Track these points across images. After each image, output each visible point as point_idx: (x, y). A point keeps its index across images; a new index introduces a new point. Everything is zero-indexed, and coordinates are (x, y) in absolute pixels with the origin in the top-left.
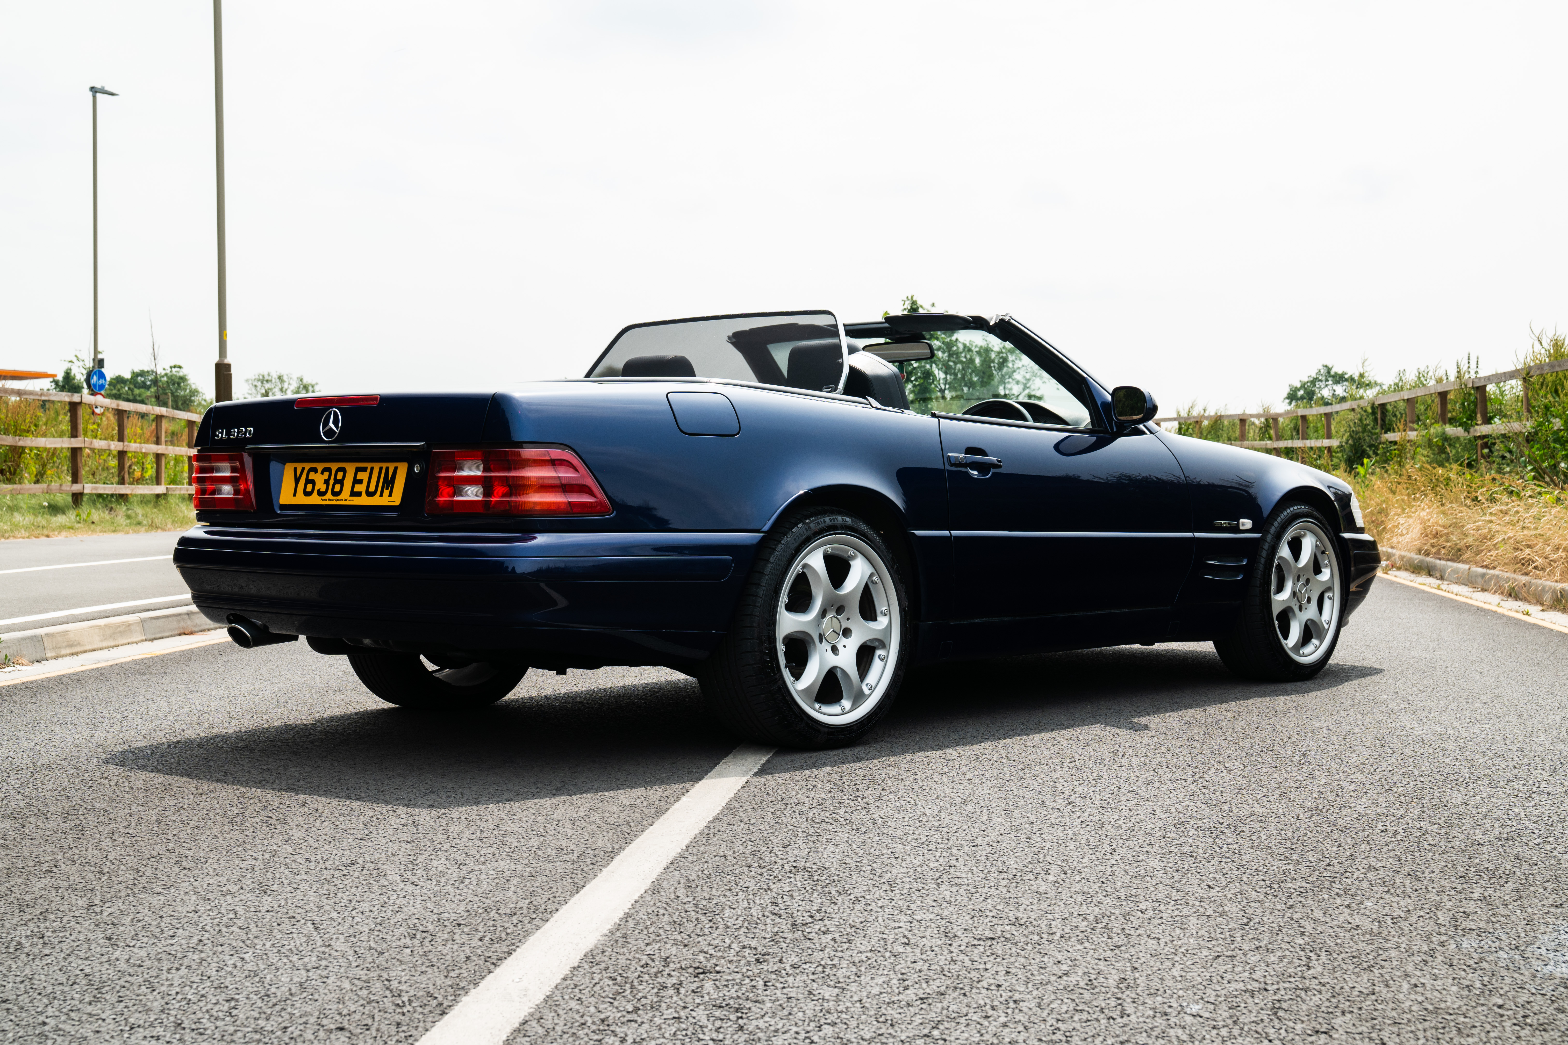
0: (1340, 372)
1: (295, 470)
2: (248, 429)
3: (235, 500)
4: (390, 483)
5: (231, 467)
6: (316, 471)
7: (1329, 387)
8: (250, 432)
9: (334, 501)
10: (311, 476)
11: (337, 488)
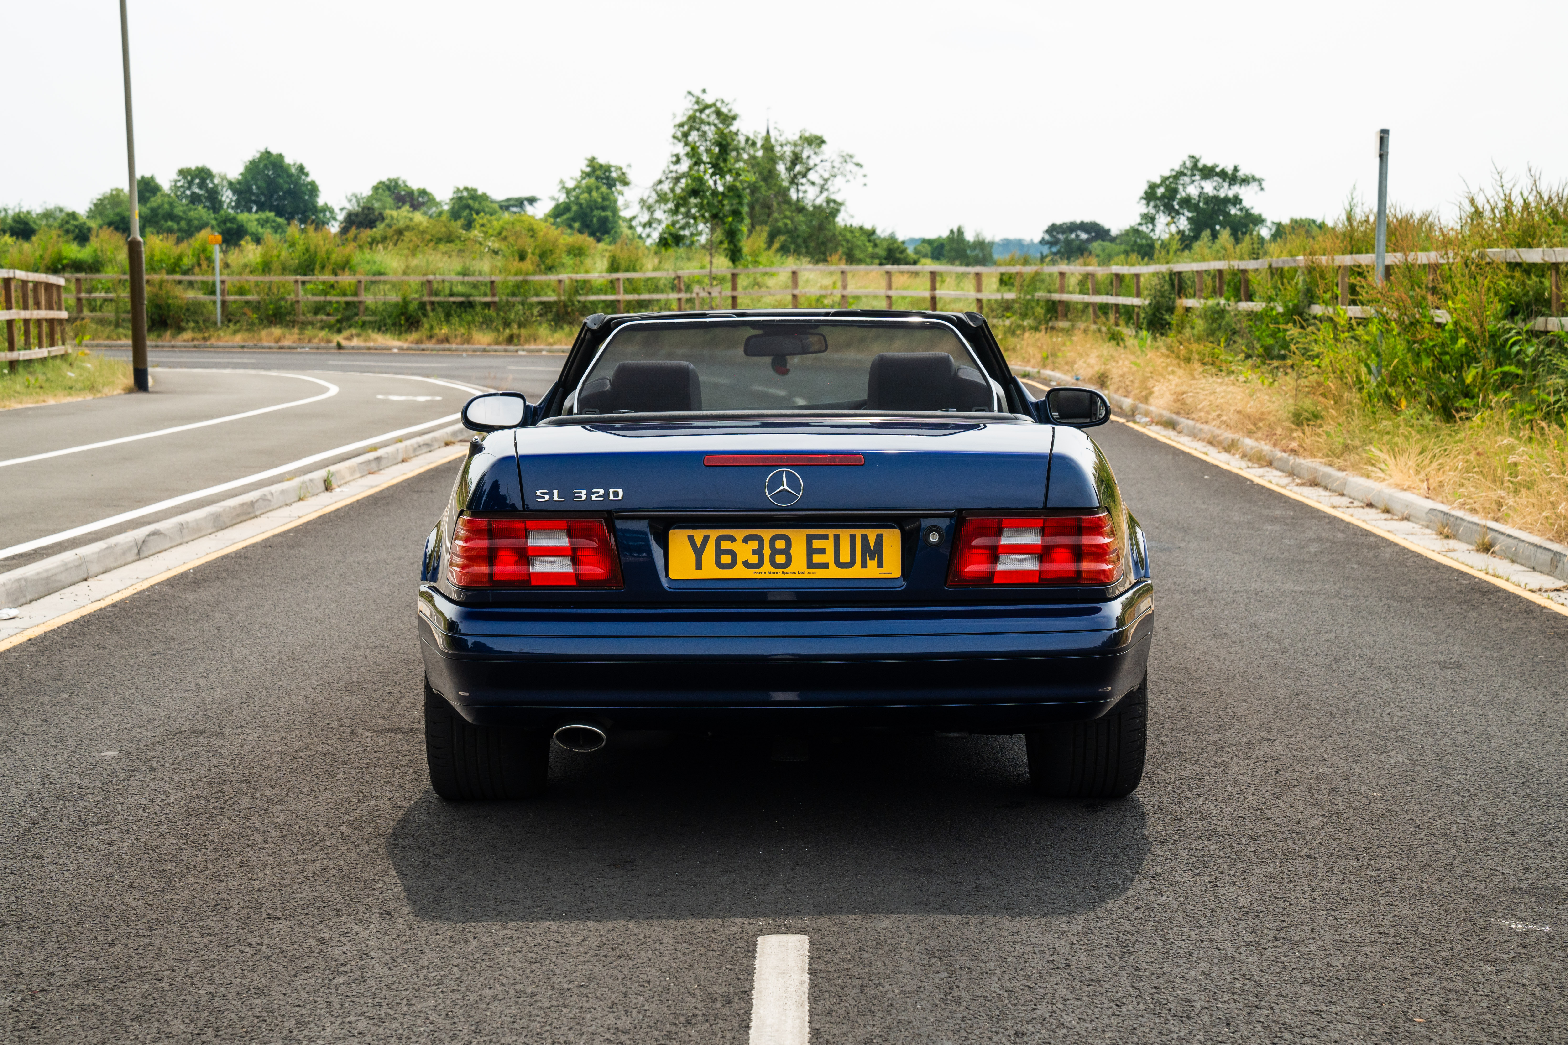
0: (1210, 164)
1: (691, 538)
2: (611, 491)
3: (577, 575)
4: (875, 552)
5: (570, 535)
6: (732, 539)
7: (1196, 183)
8: (616, 494)
9: (780, 574)
10: (725, 545)
11: (781, 559)
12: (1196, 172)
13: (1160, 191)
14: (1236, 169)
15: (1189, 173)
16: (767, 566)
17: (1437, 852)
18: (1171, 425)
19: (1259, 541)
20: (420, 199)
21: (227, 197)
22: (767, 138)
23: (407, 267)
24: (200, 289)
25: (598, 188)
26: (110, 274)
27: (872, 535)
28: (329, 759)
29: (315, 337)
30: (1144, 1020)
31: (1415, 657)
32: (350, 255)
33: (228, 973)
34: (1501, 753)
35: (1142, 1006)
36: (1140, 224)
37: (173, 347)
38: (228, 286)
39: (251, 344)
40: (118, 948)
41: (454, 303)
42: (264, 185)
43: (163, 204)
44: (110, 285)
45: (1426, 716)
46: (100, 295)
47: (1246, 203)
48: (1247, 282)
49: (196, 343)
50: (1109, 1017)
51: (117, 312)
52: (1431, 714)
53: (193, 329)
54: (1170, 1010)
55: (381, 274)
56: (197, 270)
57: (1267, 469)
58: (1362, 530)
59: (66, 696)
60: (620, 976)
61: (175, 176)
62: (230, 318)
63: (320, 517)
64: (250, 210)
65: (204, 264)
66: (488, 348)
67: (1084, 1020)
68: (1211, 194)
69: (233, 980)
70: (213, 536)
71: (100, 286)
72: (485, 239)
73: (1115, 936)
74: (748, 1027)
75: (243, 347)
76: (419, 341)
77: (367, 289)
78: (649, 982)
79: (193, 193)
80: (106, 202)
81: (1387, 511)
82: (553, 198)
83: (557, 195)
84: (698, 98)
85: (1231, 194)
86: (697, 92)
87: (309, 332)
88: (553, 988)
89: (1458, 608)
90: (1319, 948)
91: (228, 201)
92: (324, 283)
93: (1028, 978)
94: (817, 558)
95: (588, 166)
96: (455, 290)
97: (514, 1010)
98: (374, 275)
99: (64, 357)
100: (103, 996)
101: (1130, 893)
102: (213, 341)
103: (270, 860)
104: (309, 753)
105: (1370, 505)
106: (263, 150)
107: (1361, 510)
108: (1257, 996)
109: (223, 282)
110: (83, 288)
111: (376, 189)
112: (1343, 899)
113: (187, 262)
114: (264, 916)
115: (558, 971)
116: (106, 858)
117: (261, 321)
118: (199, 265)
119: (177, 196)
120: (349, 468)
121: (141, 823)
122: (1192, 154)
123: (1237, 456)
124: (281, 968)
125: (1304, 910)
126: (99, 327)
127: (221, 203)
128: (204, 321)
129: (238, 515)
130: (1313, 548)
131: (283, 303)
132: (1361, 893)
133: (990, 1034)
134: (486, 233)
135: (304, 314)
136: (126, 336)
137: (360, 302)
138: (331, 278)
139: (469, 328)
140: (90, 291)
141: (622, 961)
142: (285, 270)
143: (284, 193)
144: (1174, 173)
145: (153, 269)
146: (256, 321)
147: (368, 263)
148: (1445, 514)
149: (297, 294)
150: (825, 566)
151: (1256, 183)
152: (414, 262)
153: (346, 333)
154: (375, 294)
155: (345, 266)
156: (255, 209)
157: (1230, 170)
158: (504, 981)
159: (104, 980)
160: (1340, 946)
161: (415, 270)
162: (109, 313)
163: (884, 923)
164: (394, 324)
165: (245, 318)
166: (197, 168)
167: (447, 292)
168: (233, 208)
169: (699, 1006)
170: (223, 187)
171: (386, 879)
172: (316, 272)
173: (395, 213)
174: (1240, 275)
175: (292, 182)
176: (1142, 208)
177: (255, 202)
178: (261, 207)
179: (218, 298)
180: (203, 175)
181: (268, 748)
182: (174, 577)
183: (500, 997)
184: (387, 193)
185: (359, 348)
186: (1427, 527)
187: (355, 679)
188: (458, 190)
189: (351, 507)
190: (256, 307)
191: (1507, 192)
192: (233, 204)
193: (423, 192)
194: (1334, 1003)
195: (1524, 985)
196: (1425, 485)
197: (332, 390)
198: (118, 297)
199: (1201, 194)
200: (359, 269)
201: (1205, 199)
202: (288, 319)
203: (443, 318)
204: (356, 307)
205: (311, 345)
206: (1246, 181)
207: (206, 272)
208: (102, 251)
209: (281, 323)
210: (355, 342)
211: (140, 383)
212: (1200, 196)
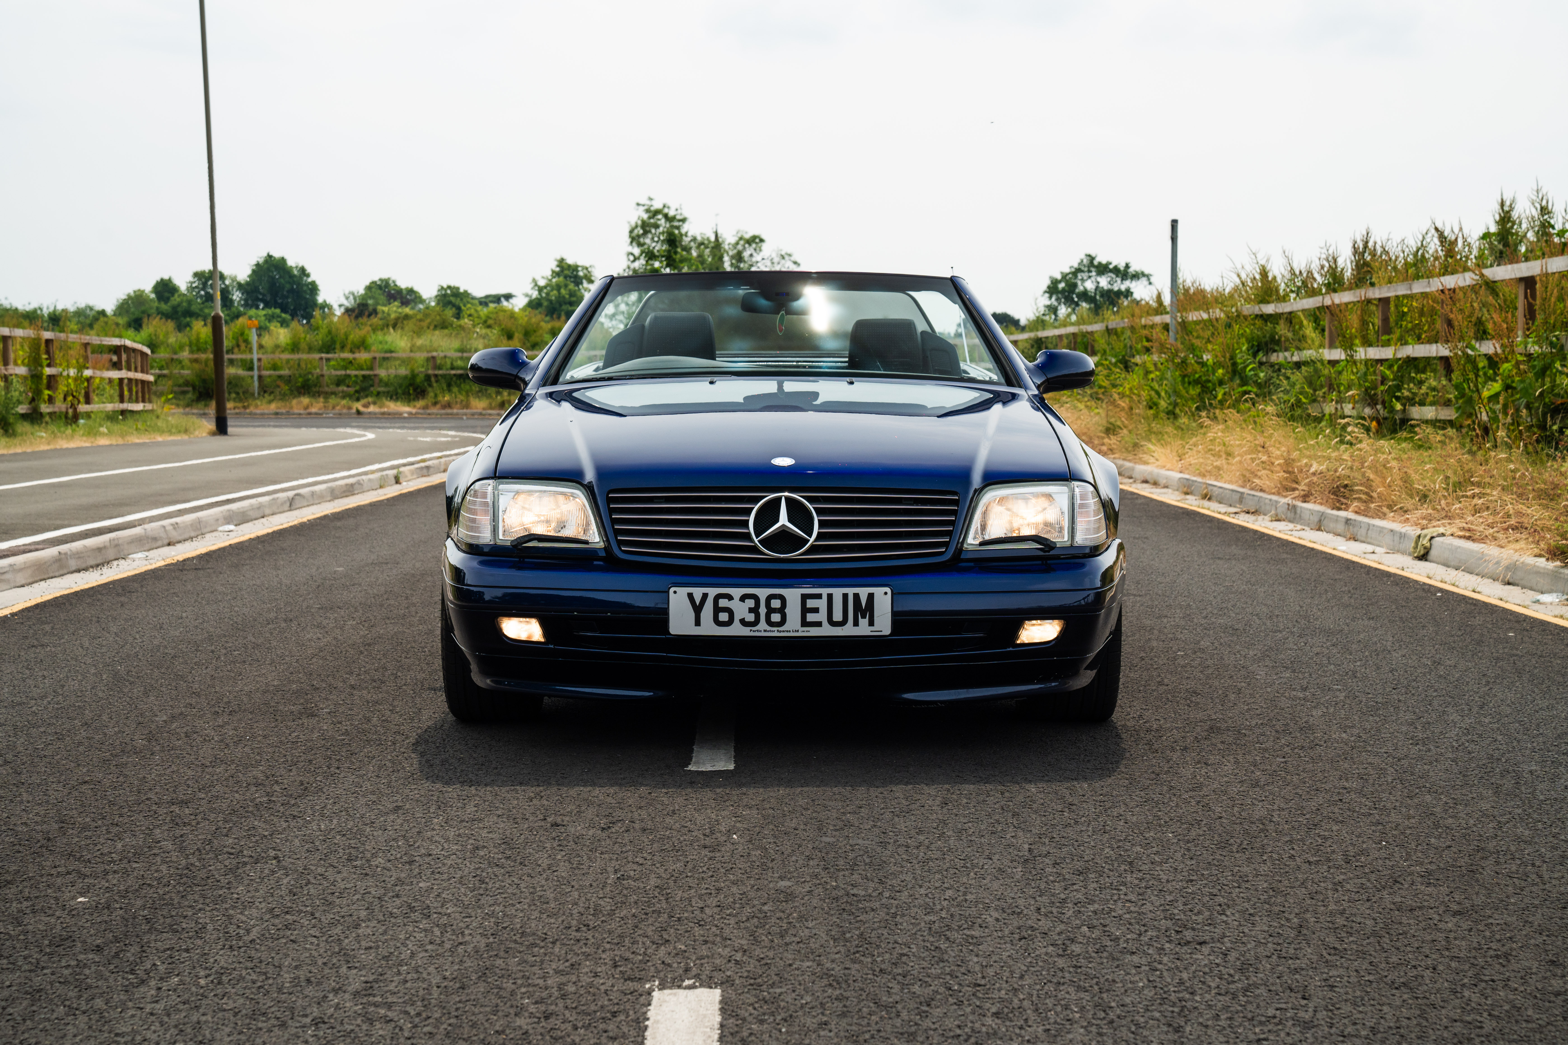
0: (1104, 262)
7: (1093, 279)
12: (1093, 269)
13: (1062, 286)
14: (1127, 266)
15: (1086, 269)
20: (409, 297)
21: (238, 296)
22: (715, 239)
23: (413, 346)
24: (241, 366)
25: (566, 286)
29: (338, 404)
32: (365, 336)
36: (1044, 314)
38: (264, 363)
39: (284, 411)
41: (455, 375)
42: (268, 285)
43: (181, 302)
44: (164, 363)
47: (1137, 295)
49: (237, 411)
53: (234, 400)
55: (391, 352)
56: (236, 350)
62: (266, 389)
63: (394, 496)
64: (257, 308)
65: (243, 345)
66: (484, 412)
68: (1106, 288)
71: (155, 364)
75: (277, 414)
76: (425, 407)
77: (380, 366)
79: (207, 293)
80: (130, 301)
82: (527, 295)
83: (530, 292)
84: (648, 206)
85: (1123, 288)
86: (646, 201)
87: (333, 401)
91: (238, 299)
92: (344, 360)
95: (558, 266)
96: (455, 364)
98: (386, 352)
102: (252, 409)
106: (265, 255)
109: (259, 360)
111: (369, 288)
113: (227, 343)
117: (292, 392)
118: (238, 346)
119: (193, 296)
122: (1088, 253)
127: (232, 301)
128: (244, 393)
129: (344, 492)
131: (310, 376)
134: (473, 321)
135: (328, 386)
137: (375, 375)
138: (350, 356)
139: (468, 396)
142: (311, 349)
143: (288, 292)
144: (1073, 270)
146: (288, 392)
147: (381, 343)
148: (1188, 480)
149: (322, 370)
151: (1144, 279)
152: (419, 342)
153: (363, 401)
154: (387, 369)
155: (362, 345)
156: (261, 306)
157: (1122, 267)
161: (420, 349)
164: (404, 394)
165: (279, 390)
166: (210, 271)
167: (449, 365)
168: (242, 306)
170: (233, 287)
172: (337, 350)
173: (386, 309)
175: (295, 283)
176: (1045, 301)
177: (262, 300)
178: (268, 305)
179: (256, 373)
180: (215, 277)
184: (379, 291)
185: (375, 414)
186: (1176, 490)
188: (442, 288)
190: (288, 380)
192: (242, 302)
193: (411, 291)
196: (1180, 464)
197: (370, 435)
198: (171, 373)
199: (1097, 288)
200: (373, 348)
201: (1100, 292)
202: (314, 390)
203: (445, 388)
204: (371, 380)
205: (333, 412)
206: (1136, 276)
207: (245, 351)
208: (155, 335)
209: (309, 393)
210: (372, 409)
211: (221, 428)
212: (1096, 290)
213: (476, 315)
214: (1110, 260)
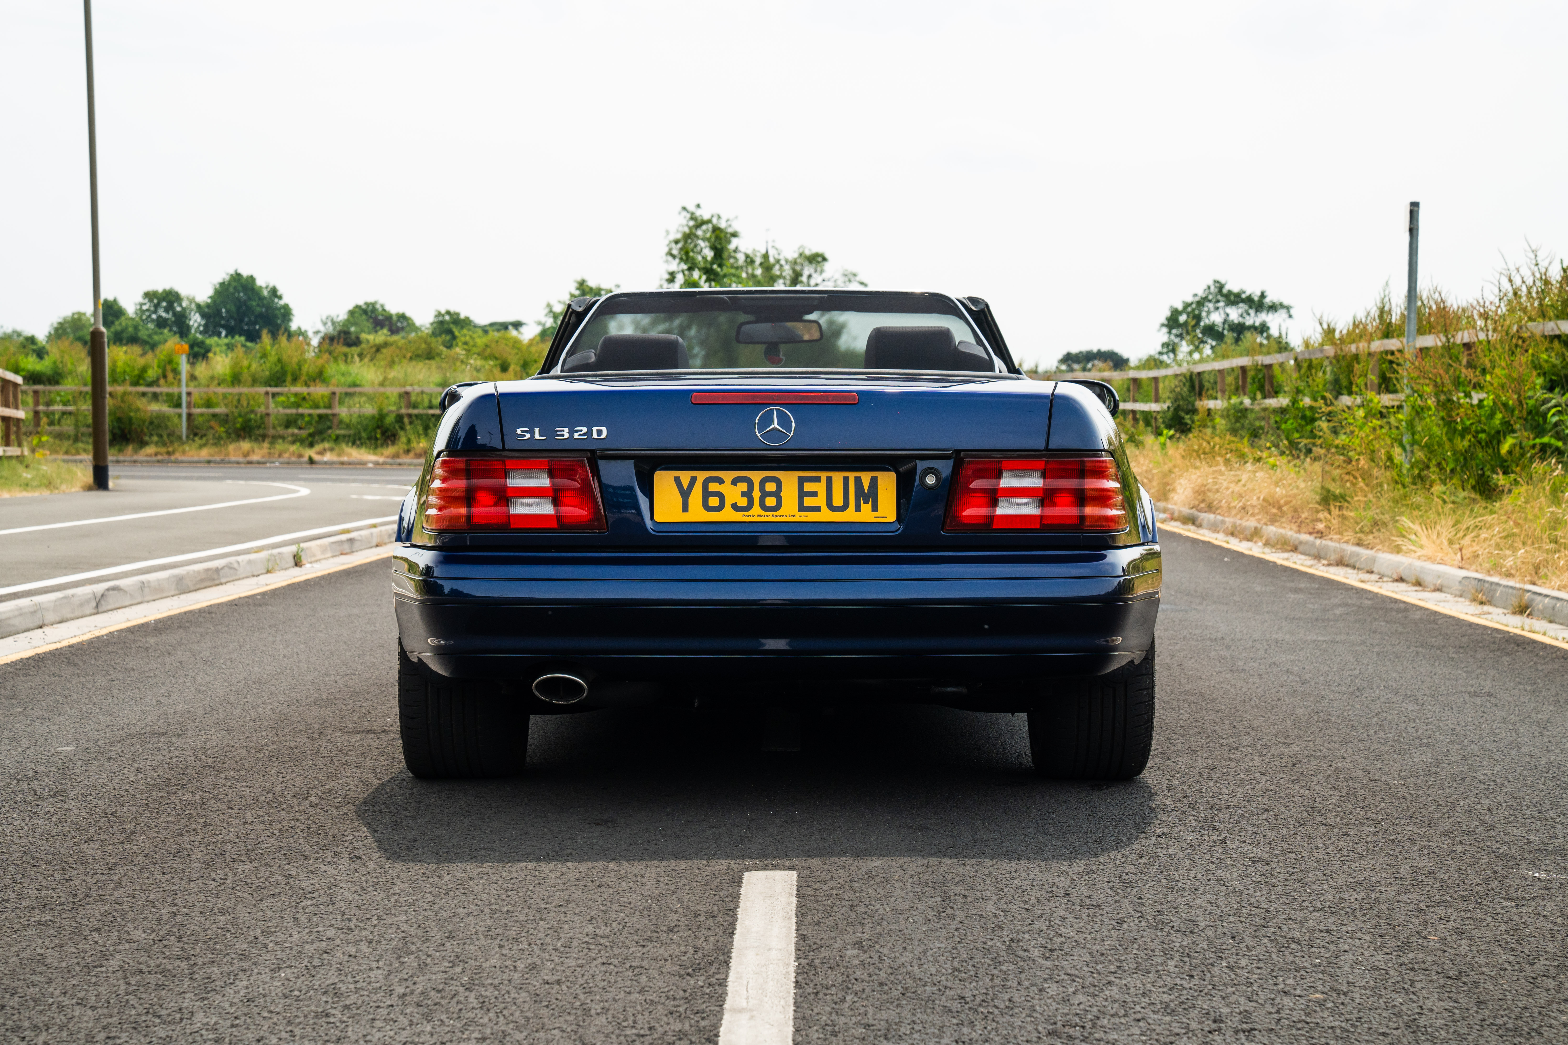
0: (1236, 290)
1: (677, 480)
2: (595, 429)
3: (558, 517)
4: (870, 496)
5: (551, 475)
6: (721, 481)
7: (1221, 311)
8: (599, 432)
9: (770, 517)
10: (713, 487)
11: (771, 502)
12: (1221, 299)
13: (1183, 318)
14: (1263, 296)
15: (1214, 299)
16: (756, 509)
17: (1459, 823)
18: (1191, 520)
19: (1281, 606)
20: (399, 324)
21: (195, 320)
22: (766, 256)
23: (385, 379)
24: (165, 402)
26: (69, 386)
27: (866, 478)
28: (296, 751)
29: (285, 451)
30: (1145, 933)
31: (1443, 688)
32: (323, 366)
33: (191, 899)
34: (1531, 756)
35: (1143, 924)
36: (1161, 353)
37: (135, 462)
38: (195, 398)
39: (218, 458)
40: (76, 882)
42: (233, 308)
43: (127, 328)
44: (70, 398)
45: (1454, 729)
46: (58, 407)
47: (1274, 331)
48: (1271, 378)
49: (159, 458)
50: (1109, 931)
51: (76, 426)
52: (1458, 728)
53: (157, 444)
54: (1173, 927)
55: (356, 385)
56: (162, 381)
57: (1292, 553)
58: (1390, 598)
59: (19, 710)
60: (600, 900)
61: (139, 299)
62: (195, 431)
63: (289, 585)
64: (219, 335)
65: (170, 376)
67: (1083, 932)
68: (1236, 321)
69: (196, 904)
70: (175, 598)
71: (59, 399)
72: (467, 356)
73: (1118, 875)
74: (733, 933)
75: (209, 462)
76: (396, 456)
77: (341, 402)
78: (630, 903)
79: (160, 317)
80: (67, 325)
81: (1418, 583)
82: (539, 323)
83: (543, 320)
84: (692, 214)
85: (1257, 322)
86: (691, 208)
87: (279, 446)
88: (529, 907)
89: (1491, 655)
90: (1331, 887)
91: (196, 325)
92: (296, 395)
93: (1026, 903)
94: (808, 502)
95: (578, 289)
96: (434, 402)
97: (489, 922)
98: (350, 386)
99: (20, 459)
100: (60, 915)
101: (1135, 846)
102: (178, 456)
103: (234, 822)
104: (275, 747)
105: (1401, 580)
106: (232, 272)
107: (1391, 584)
108: (1265, 919)
109: (189, 394)
110: (41, 400)
111: (352, 313)
112: (1358, 853)
113: (151, 374)
114: (229, 859)
115: (535, 896)
116: (63, 821)
117: (228, 434)
118: (165, 376)
119: (143, 320)
120: (320, 546)
121: (100, 795)
122: (1217, 279)
123: (1260, 544)
124: (246, 895)
125: (1317, 861)
126: (57, 442)
127: (188, 328)
128: (169, 435)
129: (202, 580)
130: (1338, 611)
131: (252, 416)
132: (1377, 850)
133: (984, 940)
134: (468, 351)
135: (274, 428)
136: (85, 450)
137: (334, 415)
138: (304, 390)
140: (48, 404)
141: (602, 889)
142: (255, 381)
143: (256, 317)
144: (1197, 299)
145: (114, 381)
146: (224, 435)
147: (343, 374)
148: (1479, 580)
149: (267, 407)
150: (817, 509)
151: (1284, 311)
152: (392, 374)
153: (318, 447)
154: (350, 407)
155: (318, 377)
156: (224, 334)
157: (1256, 296)
158: (479, 903)
159: (61, 904)
160: (1354, 886)
161: (393, 382)
162: (68, 426)
163: (875, 863)
164: (369, 438)
165: (213, 431)
166: (165, 291)
167: (426, 403)
168: (201, 333)
169: (682, 919)
170: (191, 310)
171: (357, 834)
172: (287, 383)
173: (371, 337)
174: (1265, 371)
175: (263, 306)
176: (1164, 336)
177: (224, 327)
178: (231, 332)
179: (184, 411)
180: (170, 298)
181: (232, 744)
182: (134, 627)
183: (475, 913)
184: (364, 317)
185: (332, 463)
186: (1461, 596)
187: (324, 697)
188: (439, 314)
189: (322, 578)
190: (224, 420)
191: (1543, 271)
192: (201, 328)
193: (403, 317)
194: (1345, 925)
195: (1545, 916)
196: (1459, 556)
197: (303, 491)
198: (78, 410)
199: (1225, 321)
200: (333, 381)
201: (1229, 325)
202: (257, 432)
203: (421, 432)
204: (330, 420)
205: (281, 460)
206: (1273, 308)
207: (172, 384)
208: (62, 362)
209: (250, 437)
210: (328, 457)
211: (100, 480)
212: (1224, 323)
213: (471, 343)
214: (1244, 289)
